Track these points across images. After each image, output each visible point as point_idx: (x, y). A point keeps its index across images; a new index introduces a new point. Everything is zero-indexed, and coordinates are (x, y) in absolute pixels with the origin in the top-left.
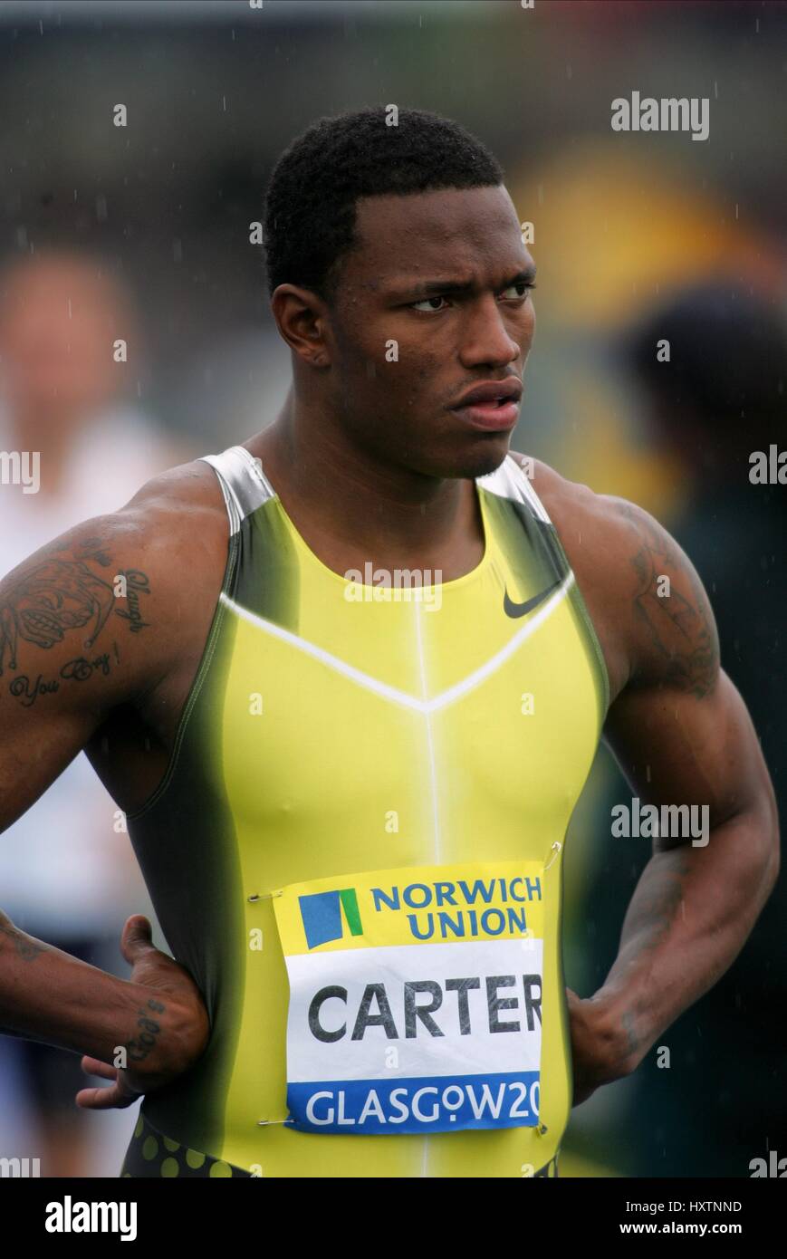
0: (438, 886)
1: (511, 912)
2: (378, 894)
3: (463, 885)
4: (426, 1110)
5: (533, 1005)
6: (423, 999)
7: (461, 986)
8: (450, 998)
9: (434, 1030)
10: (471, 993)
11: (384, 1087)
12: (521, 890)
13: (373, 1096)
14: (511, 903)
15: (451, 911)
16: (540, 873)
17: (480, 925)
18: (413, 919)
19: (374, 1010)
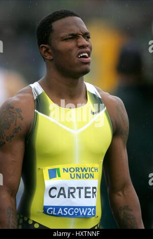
0: (76, 168)
1: (91, 174)
2: (64, 169)
3: (81, 168)
4: (71, 213)
5: (94, 193)
6: (72, 191)
7: (80, 188)
8: (77, 191)
9: (73, 197)
10: (81, 190)
11: (63, 208)
12: (93, 170)
13: (60, 209)
14: (91, 172)
15: (79, 173)
16: (98, 167)
17: (84, 177)
18: (71, 174)
19: (62, 192)
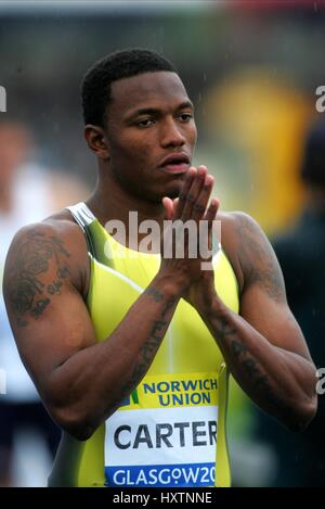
1: (204, 394)
2: (146, 386)
5: (212, 434)
9: (169, 444)
15: (178, 394)
16: (217, 378)
17: (190, 400)
